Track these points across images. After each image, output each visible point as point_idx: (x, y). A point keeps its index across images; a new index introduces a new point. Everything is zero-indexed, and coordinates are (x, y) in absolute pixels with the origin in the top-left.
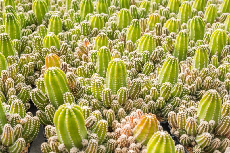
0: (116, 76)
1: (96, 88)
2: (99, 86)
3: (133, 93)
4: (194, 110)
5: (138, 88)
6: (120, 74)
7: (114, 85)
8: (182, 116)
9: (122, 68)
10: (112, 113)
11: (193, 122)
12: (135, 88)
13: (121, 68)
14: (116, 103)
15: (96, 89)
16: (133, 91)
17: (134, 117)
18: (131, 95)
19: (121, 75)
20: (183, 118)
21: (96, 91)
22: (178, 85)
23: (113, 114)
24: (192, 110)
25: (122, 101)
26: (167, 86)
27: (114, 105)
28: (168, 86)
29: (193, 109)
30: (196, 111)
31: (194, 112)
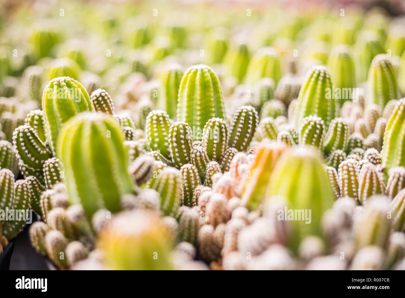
0: (199, 98)
1: (155, 126)
2: (162, 122)
3: (238, 136)
4: (374, 156)
5: (249, 123)
6: (208, 94)
7: (196, 120)
8: (348, 167)
9: (211, 81)
10: (192, 169)
11: (374, 175)
12: (242, 124)
13: (208, 82)
14: (201, 151)
15: (155, 130)
16: (239, 132)
17: (240, 163)
18: (235, 142)
19: (210, 96)
20: (352, 173)
21: (156, 134)
22: (337, 124)
23: (193, 171)
24: (370, 155)
25: (214, 149)
26: (312, 121)
27: (196, 156)
28: (315, 123)
29: (372, 153)
30: (379, 158)
31: (374, 159)
